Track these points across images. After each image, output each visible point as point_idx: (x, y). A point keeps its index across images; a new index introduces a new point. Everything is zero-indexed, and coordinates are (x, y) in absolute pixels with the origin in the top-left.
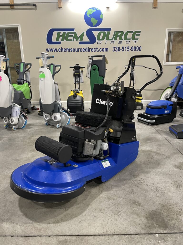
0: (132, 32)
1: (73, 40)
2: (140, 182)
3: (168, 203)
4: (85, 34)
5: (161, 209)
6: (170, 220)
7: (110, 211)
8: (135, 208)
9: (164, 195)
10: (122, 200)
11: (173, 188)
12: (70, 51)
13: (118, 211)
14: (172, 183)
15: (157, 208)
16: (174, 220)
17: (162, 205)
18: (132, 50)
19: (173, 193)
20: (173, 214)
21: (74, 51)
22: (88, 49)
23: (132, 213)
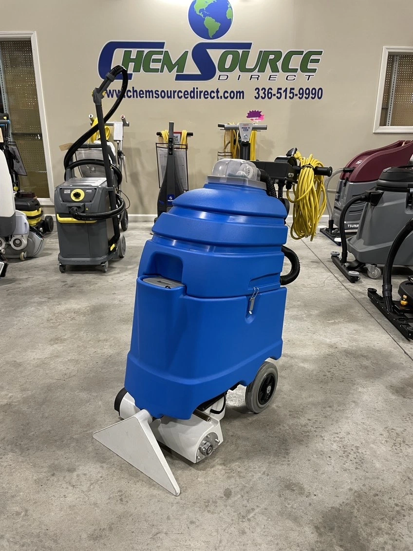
0: (301, 53)
1: (162, 71)
2: (305, 429)
3: (371, 488)
4: (190, 56)
5: (354, 504)
6: (373, 534)
7: (228, 507)
8: (290, 500)
9: (361, 466)
10: (260, 478)
11: (383, 448)
12: (153, 97)
13: (248, 508)
14: (381, 435)
15: (343, 502)
16: (382, 534)
17: (356, 492)
18: (301, 96)
19: (384, 460)
20: (382, 519)
21: (163, 95)
22: (197, 91)
23: (281, 514)
